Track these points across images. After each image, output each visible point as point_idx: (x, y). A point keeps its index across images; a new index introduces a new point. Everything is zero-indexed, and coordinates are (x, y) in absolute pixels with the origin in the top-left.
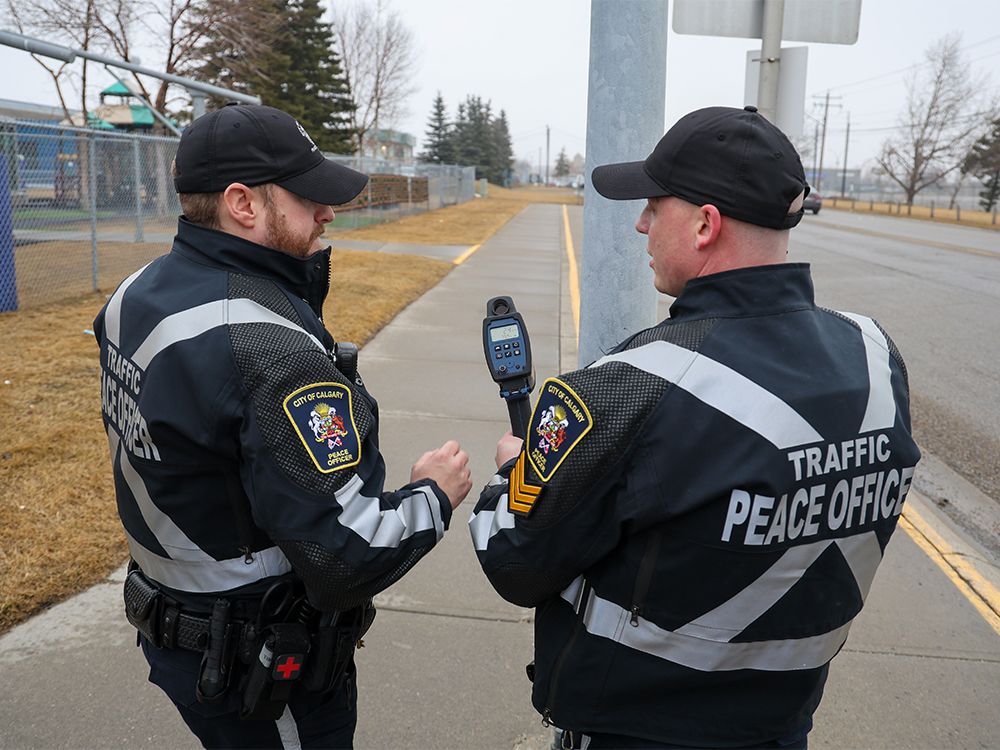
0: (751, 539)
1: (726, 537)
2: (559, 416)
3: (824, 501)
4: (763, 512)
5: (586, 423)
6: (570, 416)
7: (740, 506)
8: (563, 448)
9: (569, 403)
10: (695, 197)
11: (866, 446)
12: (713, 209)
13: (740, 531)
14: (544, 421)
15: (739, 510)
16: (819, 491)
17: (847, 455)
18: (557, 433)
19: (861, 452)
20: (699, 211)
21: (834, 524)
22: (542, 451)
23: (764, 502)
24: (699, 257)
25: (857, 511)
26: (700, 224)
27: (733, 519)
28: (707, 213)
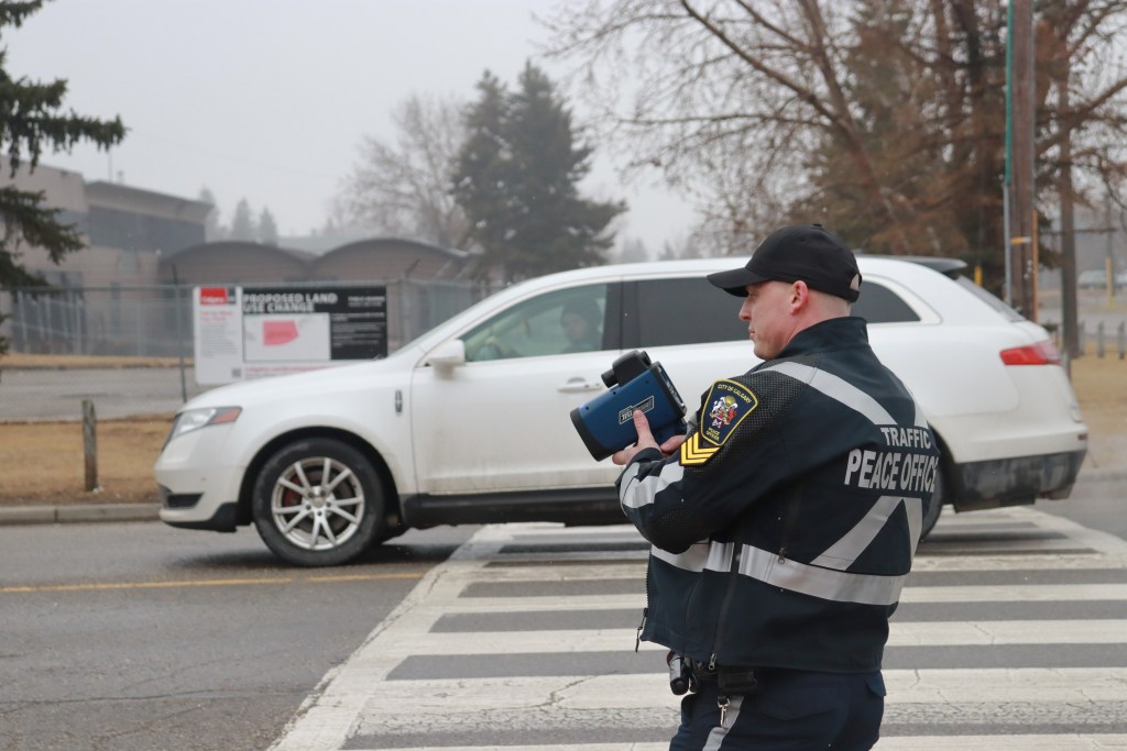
0: (863, 483)
1: (847, 482)
2: (729, 402)
3: (899, 464)
4: (870, 462)
5: (753, 403)
6: (738, 400)
7: (855, 459)
8: (733, 422)
9: (738, 393)
10: (788, 278)
11: (918, 435)
12: (801, 283)
13: (855, 476)
14: (715, 408)
15: (854, 462)
16: (898, 457)
17: (910, 438)
18: (728, 413)
19: (917, 438)
20: (792, 288)
21: (904, 485)
22: (715, 428)
23: (870, 455)
24: (793, 320)
25: (915, 478)
26: (792, 298)
27: (851, 468)
28: (798, 287)
